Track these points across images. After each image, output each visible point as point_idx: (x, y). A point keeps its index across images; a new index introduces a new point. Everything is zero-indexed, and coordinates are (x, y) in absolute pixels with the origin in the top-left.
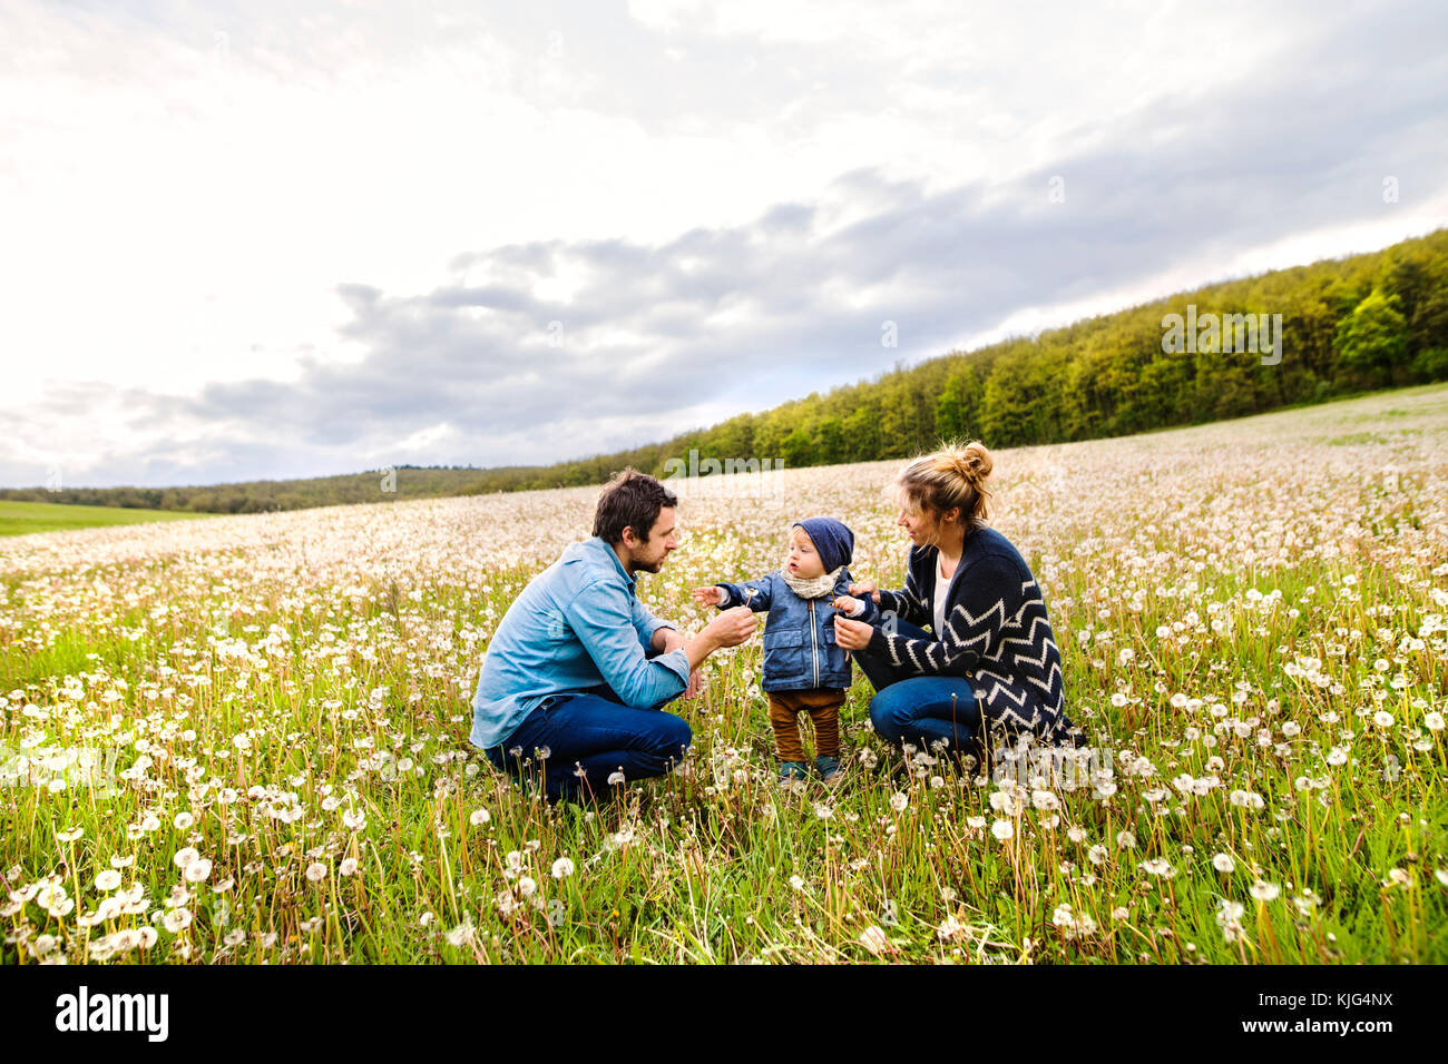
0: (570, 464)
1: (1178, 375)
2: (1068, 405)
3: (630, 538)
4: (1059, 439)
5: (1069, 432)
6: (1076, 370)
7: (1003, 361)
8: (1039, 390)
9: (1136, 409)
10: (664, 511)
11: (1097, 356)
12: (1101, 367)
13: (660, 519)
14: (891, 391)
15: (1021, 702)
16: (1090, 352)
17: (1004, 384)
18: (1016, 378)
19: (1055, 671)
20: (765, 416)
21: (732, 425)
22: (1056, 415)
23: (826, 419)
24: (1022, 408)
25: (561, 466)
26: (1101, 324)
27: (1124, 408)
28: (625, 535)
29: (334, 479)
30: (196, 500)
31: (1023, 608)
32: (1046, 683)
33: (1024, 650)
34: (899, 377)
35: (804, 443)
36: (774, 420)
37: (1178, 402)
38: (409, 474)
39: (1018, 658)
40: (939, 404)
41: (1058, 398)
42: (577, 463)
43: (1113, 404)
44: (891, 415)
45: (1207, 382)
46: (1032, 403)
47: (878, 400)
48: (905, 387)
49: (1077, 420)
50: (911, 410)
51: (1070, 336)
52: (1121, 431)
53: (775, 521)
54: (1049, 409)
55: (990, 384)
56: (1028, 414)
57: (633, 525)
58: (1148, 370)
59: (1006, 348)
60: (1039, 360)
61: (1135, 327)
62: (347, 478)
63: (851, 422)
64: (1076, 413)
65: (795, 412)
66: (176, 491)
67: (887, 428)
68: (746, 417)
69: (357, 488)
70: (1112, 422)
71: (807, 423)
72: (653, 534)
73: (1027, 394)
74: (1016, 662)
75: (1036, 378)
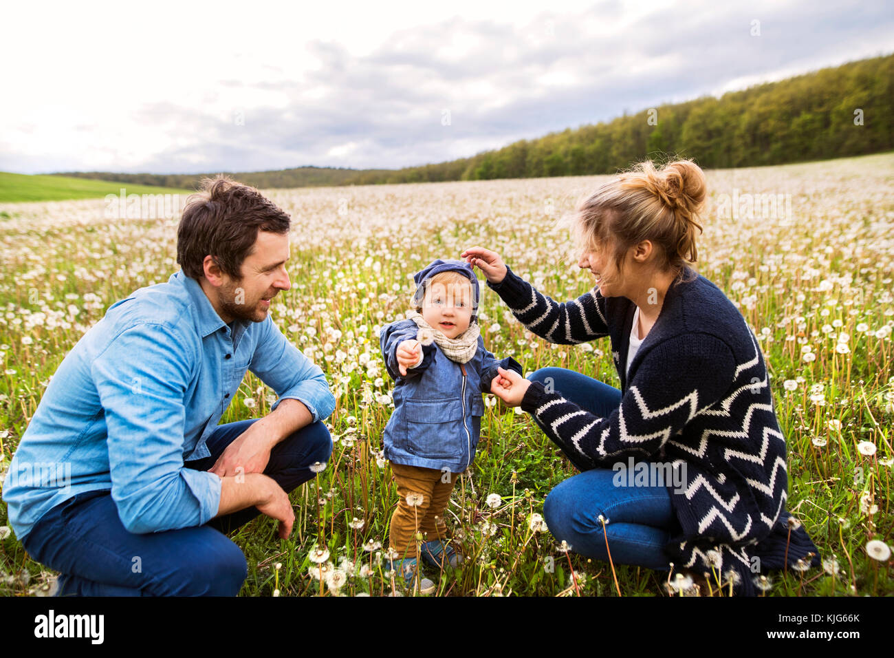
0: (411, 169)
1: (817, 125)
2: (738, 143)
3: (212, 270)
4: (729, 165)
5: (736, 161)
6: (746, 119)
7: (697, 111)
8: (719, 132)
9: (785, 147)
10: (264, 238)
11: (762, 110)
12: (763, 117)
13: (257, 248)
14: (619, 129)
15: (730, 507)
16: (757, 107)
17: (696, 127)
18: (704, 123)
19: (780, 468)
20: (535, 142)
21: (514, 148)
22: (729, 150)
23: (575, 146)
24: (706, 144)
25: (404, 170)
26: (768, 88)
27: (776, 146)
28: (206, 268)
29: (267, 173)
30: (186, 182)
31: (735, 394)
32: (767, 483)
33: (737, 444)
34: (625, 120)
35: (559, 161)
36: (541, 145)
37: (815, 144)
38: (312, 170)
39: (729, 454)
40: (650, 138)
41: (731, 138)
42: (415, 168)
43: (768, 144)
44: (617, 144)
45: (837, 131)
46: (713, 141)
47: (610, 135)
48: (628, 126)
49: (742, 153)
50: (630, 142)
51: (744, 96)
52: (771, 162)
53: (520, 219)
54: (724, 145)
55: (686, 127)
56: (709, 148)
57: (215, 253)
58: (797, 121)
59: (699, 103)
60: (720, 112)
61: (792, 90)
62: (275, 172)
63: (591, 148)
64: (742, 149)
65: (555, 141)
66: (174, 176)
67: (614, 153)
68: (523, 143)
69: (281, 178)
70: (766, 156)
71: (562, 148)
72: (249, 268)
73: (710, 134)
74: (727, 457)
75: (718, 123)
